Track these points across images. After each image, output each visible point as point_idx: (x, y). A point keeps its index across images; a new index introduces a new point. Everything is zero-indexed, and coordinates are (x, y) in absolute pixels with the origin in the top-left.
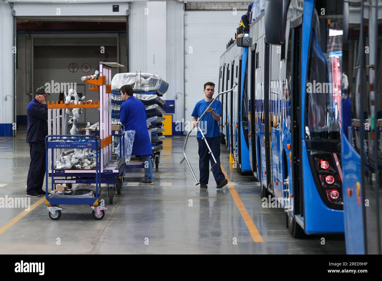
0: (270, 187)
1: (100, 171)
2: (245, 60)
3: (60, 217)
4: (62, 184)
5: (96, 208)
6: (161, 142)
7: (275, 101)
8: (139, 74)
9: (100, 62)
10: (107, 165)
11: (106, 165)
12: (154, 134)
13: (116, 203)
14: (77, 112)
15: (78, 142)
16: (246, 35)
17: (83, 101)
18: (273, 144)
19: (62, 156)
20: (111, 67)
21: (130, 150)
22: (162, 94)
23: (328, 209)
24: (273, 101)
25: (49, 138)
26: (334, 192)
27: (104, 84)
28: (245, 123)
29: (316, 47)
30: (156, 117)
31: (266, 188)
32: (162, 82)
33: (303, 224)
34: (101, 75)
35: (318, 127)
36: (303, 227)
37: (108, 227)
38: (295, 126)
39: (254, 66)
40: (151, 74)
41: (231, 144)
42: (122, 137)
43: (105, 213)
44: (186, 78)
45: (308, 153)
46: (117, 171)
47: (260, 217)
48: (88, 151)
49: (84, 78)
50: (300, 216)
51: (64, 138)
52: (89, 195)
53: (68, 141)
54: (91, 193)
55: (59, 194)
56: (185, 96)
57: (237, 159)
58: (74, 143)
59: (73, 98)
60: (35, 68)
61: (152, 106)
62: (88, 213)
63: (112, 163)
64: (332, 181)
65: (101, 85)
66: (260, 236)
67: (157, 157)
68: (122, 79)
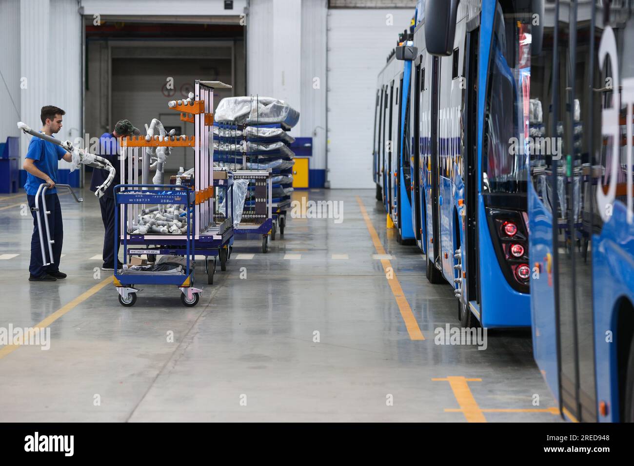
0: (438, 261)
1: (194, 237)
2: (408, 79)
3: (135, 302)
4: (139, 255)
5: (187, 291)
6: (288, 197)
7: (444, 139)
8: (255, 98)
9: (196, 81)
10: (206, 228)
11: (204, 228)
12: (276, 186)
13: (217, 283)
14: (162, 152)
15: (162, 195)
16: (410, 43)
17: (171, 136)
18: (442, 199)
19: (142, 215)
20: (213, 88)
21: (240, 208)
22: (290, 127)
23: (515, 292)
24: (442, 139)
25: (121, 188)
26: (523, 268)
27: (202, 113)
28: (406, 169)
29: (500, 60)
30: (281, 161)
31: (432, 263)
32: (290, 110)
33: (479, 314)
34: (197, 99)
35: (501, 175)
36: (478, 317)
37: (203, 317)
38: (470, 174)
39: (419, 87)
40: (273, 100)
41: (388, 200)
42: (230, 188)
43: (200, 296)
44: (330, 106)
45: (487, 212)
46: (220, 237)
47: (425, 305)
48: (178, 208)
49: (172, 103)
50: (476, 302)
51: (144, 189)
52: (176, 272)
53: (148, 193)
54: (180, 268)
55: (134, 269)
56: (327, 131)
57: (396, 221)
58: (155, 197)
59: (156, 132)
60: (113, 90)
61: (275, 145)
62: (176, 296)
63: (214, 226)
64: (520, 252)
65: (197, 114)
66: (420, 331)
67: (282, 219)
68: (232, 105)
